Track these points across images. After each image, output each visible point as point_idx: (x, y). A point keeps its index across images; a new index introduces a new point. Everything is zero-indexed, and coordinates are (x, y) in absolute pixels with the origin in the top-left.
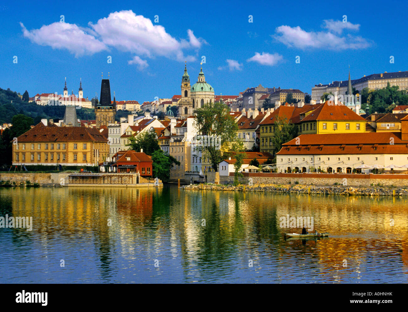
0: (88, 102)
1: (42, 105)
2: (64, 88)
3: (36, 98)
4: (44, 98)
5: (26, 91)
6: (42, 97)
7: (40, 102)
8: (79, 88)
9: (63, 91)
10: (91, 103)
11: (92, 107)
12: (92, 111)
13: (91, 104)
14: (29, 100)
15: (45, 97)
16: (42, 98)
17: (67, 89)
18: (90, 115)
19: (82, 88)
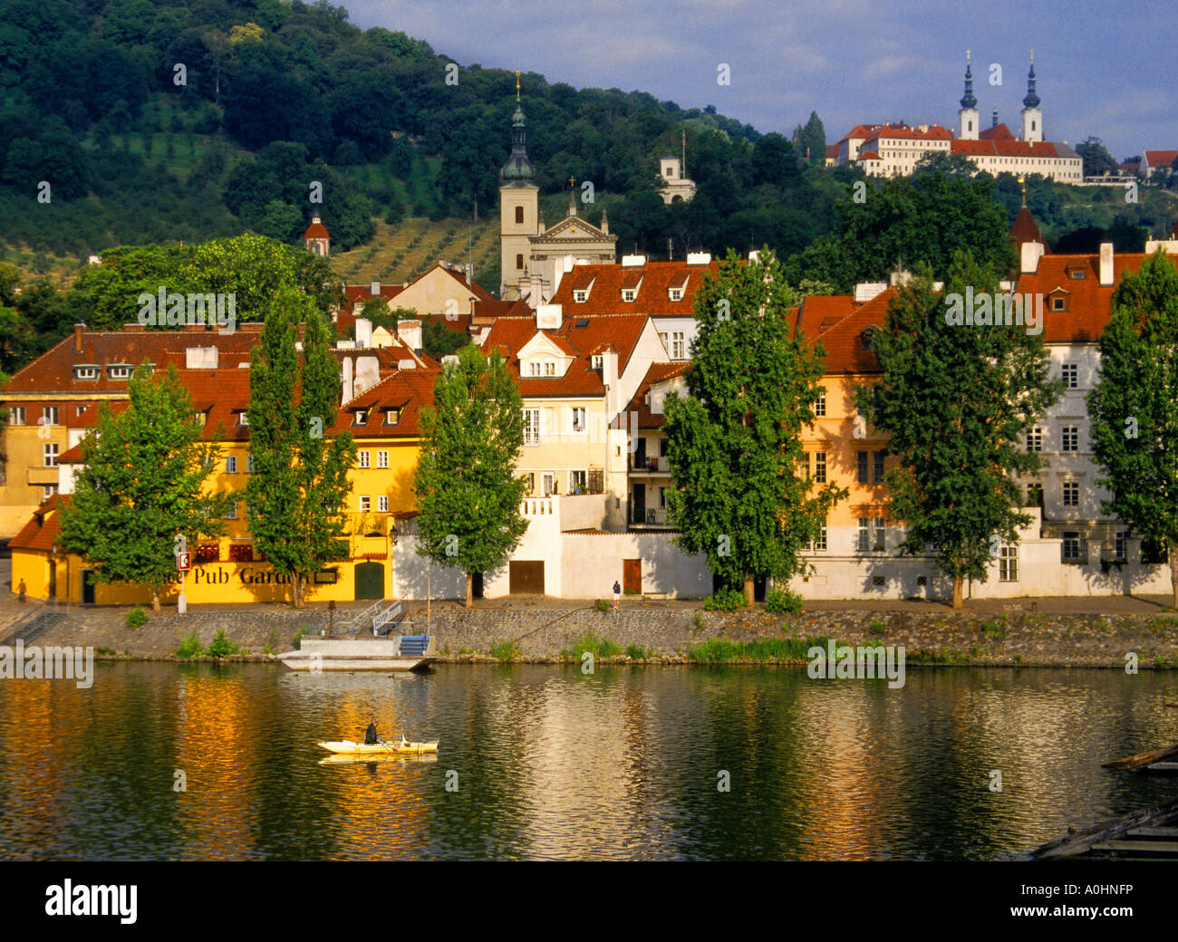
0: (1068, 160)
1: (888, 175)
2: (961, 98)
3: (854, 144)
4: (892, 146)
5: (814, 115)
6: (886, 140)
7: (878, 164)
8: (1025, 95)
9: (960, 112)
10: (1081, 160)
11: (1084, 181)
12: (1090, 197)
13: (1079, 169)
14: (824, 157)
15: (897, 141)
16: (883, 144)
17: (975, 102)
18: (1092, 215)
19: (1038, 93)
